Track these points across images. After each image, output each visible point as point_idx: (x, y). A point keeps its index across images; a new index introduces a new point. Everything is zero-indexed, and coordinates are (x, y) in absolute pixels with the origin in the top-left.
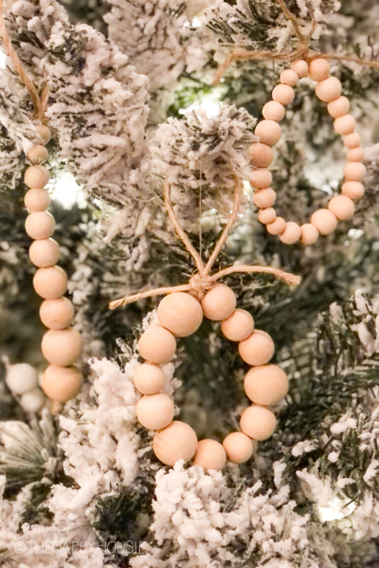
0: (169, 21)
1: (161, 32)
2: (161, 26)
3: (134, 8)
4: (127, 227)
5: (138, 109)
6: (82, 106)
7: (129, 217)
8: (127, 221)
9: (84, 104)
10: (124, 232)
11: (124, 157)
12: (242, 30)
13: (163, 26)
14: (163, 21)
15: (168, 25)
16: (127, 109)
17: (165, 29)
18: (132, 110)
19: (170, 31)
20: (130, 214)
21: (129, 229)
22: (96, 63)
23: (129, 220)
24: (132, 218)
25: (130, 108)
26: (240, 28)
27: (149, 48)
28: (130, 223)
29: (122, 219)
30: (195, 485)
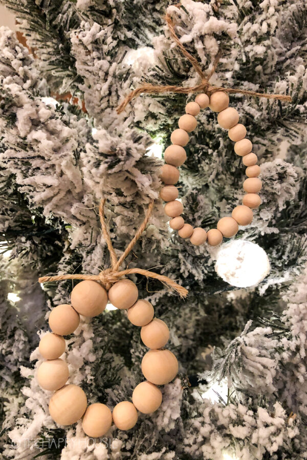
0: (119, 86)
1: (114, 94)
2: (113, 89)
3: (94, 76)
4: (84, 240)
5: (65, 156)
6: (26, 152)
7: (85, 233)
9: (27, 151)
10: (83, 243)
11: (69, 192)
12: (160, 82)
13: (115, 89)
14: (115, 85)
15: (119, 88)
16: (58, 156)
17: (117, 91)
18: (61, 157)
19: (120, 93)
20: (85, 232)
21: (86, 241)
22: (24, 117)
23: (85, 235)
24: (88, 234)
25: (60, 155)
26: (159, 80)
27: (108, 106)
28: (86, 237)
29: (80, 234)
30: (92, 452)
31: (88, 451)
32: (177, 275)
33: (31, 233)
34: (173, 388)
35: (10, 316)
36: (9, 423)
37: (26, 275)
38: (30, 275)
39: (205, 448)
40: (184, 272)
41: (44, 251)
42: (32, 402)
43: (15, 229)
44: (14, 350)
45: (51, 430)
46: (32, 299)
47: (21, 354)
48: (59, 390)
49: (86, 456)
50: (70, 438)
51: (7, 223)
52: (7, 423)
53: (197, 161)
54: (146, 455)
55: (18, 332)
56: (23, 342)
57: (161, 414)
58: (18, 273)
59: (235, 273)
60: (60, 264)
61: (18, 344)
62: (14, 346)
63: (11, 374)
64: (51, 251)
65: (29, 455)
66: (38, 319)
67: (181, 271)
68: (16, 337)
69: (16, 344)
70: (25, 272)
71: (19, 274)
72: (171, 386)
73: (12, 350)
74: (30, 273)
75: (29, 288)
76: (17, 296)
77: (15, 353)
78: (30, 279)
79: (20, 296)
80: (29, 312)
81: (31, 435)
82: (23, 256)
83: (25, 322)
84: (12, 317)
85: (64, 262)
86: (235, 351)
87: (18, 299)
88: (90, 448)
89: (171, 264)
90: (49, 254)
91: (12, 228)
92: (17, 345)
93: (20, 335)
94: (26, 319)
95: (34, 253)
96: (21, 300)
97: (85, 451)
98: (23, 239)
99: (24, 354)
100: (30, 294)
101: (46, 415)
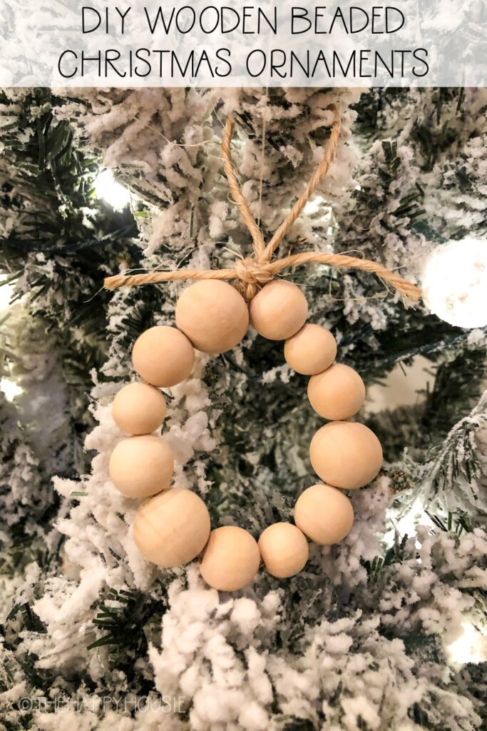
4: (173, 236)
7: (177, 221)
8: (174, 226)
10: (171, 241)
11: (157, 118)
20: (177, 217)
21: (177, 239)
23: (176, 225)
24: (181, 222)
28: (177, 229)
29: (166, 223)
30: (227, 617)
31: (218, 615)
32: (332, 323)
33: (53, 247)
34: (372, 497)
35: (7, 419)
36: (25, 595)
37: (34, 344)
38: (42, 345)
39: (425, 613)
40: (351, 313)
41: (77, 286)
42: (77, 545)
43: (23, 237)
44: (13, 484)
45: (122, 592)
46: (44, 393)
47: (26, 489)
48: (155, 496)
49: (214, 625)
50: (177, 593)
51: (10, 223)
52: (21, 595)
53: (377, 104)
54: (328, 623)
55: (21, 450)
56: (29, 468)
57: (344, 551)
58: (18, 343)
59: (467, 295)
60: (112, 304)
61: (21, 473)
62: (12, 476)
63: (7, 528)
64: (90, 287)
65: (75, 645)
66: (56, 427)
67: (346, 311)
68: (17, 459)
69: (16, 471)
70: (32, 340)
71: (22, 343)
72: (366, 494)
73: (10, 483)
74: (42, 342)
75: (38, 370)
76: (18, 385)
77: (14, 489)
78: (42, 353)
79: (23, 384)
80: (39, 416)
81: (81, 604)
82: (35, 298)
83: (32, 433)
84: (9, 420)
85: (120, 299)
86: (463, 442)
87: (19, 391)
88: (223, 609)
89: (325, 302)
90: (86, 291)
91: (18, 236)
92: (18, 474)
93: (24, 455)
94: (33, 429)
95: (57, 290)
96: (24, 394)
97: (212, 615)
98: (41, 257)
99: (31, 491)
100: (42, 382)
101: (109, 567)
